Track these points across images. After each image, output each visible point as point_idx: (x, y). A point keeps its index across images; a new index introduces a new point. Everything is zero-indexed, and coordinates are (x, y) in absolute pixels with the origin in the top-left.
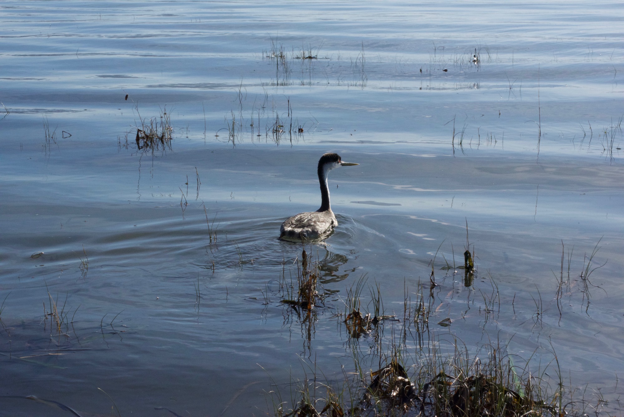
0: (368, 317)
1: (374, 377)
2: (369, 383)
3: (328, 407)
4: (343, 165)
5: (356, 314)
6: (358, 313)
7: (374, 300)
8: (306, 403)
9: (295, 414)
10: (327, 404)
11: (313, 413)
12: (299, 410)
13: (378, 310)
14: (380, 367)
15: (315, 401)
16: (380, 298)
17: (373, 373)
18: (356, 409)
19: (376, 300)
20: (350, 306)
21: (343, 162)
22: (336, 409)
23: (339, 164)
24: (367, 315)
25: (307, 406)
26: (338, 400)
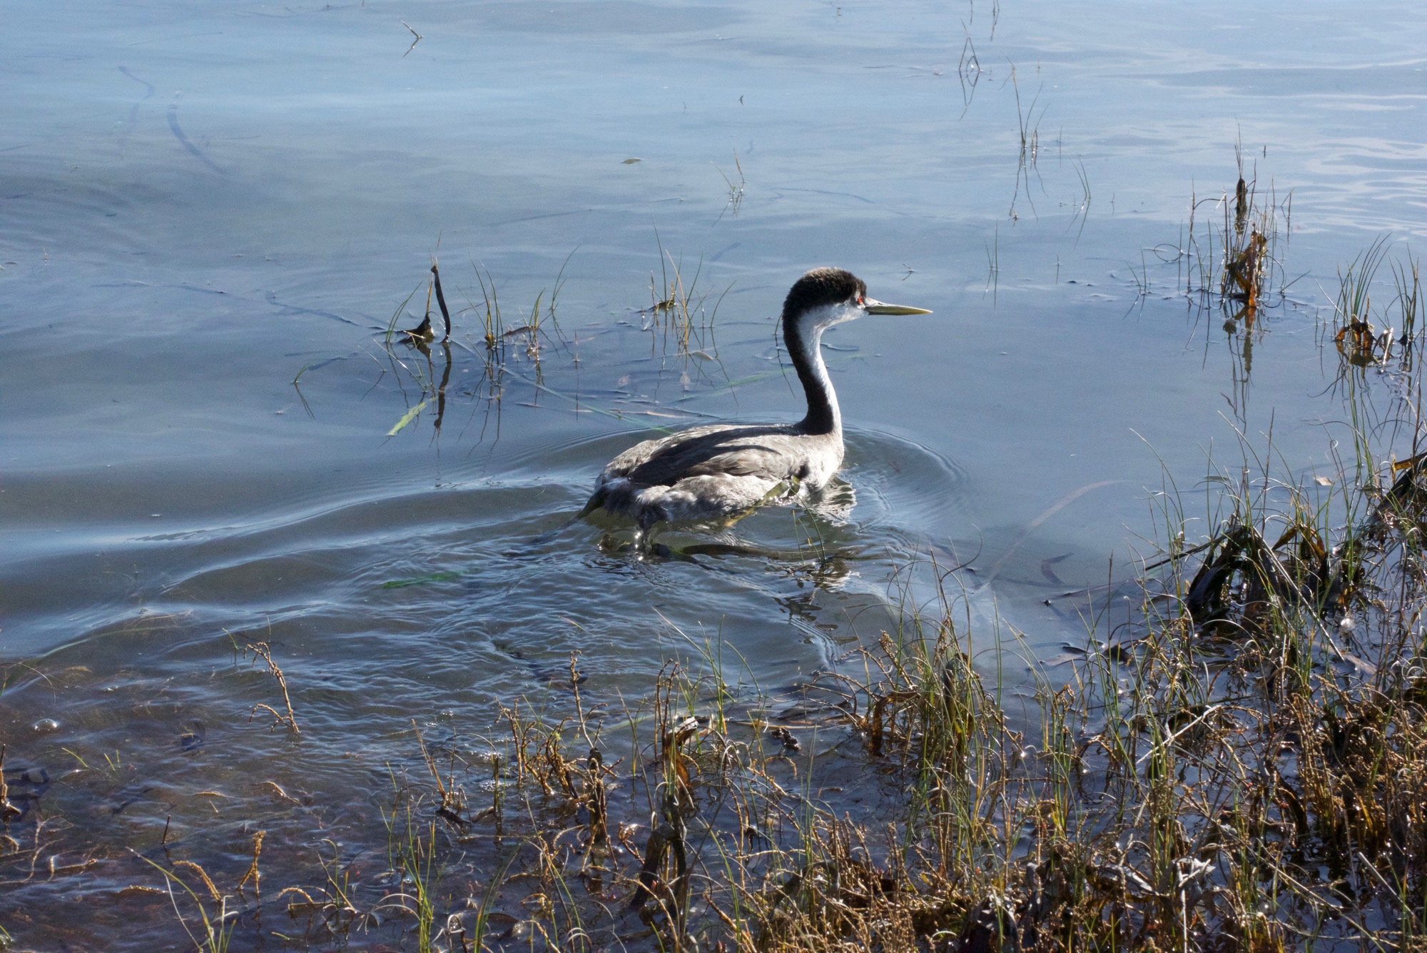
0: (1386, 337)
1: (1399, 474)
2: (1388, 484)
3: (1292, 534)
4: (871, 311)
5: (1360, 328)
6: (1365, 326)
7: (1404, 296)
8: (1243, 524)
9: (1215, 547)
10: (1289, 528)
11: (1258, 547)
12: (1223, 538)
13: (1410, 321)
14: (1414, 452)
15: (1264, 519)
16: (1418, 291)
17: (1396, 464)
18: (1358, 544)
19: (1407, 297)
20: (1345, 311)
21: (872, 302)
22: (1310, 540)
23: (859, 307)
24: (1385, 332)
25: (1245, 530)
26: (1316, 521)
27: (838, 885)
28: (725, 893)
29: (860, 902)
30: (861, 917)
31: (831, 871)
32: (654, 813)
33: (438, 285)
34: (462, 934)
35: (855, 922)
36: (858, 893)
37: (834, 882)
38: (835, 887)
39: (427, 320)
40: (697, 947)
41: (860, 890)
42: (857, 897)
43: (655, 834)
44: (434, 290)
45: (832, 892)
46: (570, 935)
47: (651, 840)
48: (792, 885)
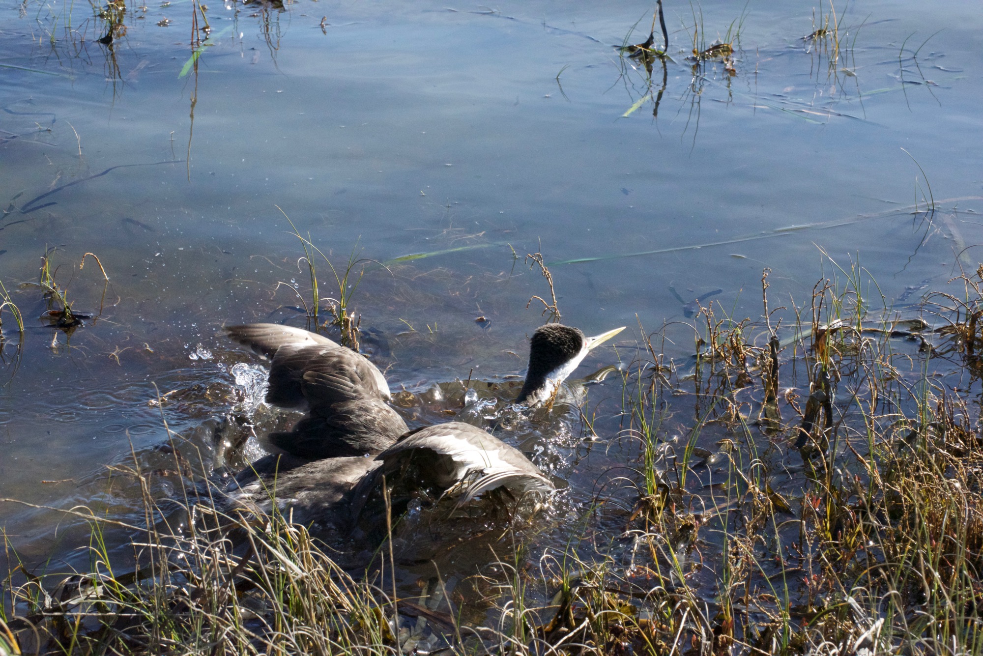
27: (945, 439)
28: (863, 441)
29: (958, 453)
30: (960, 462)
31: (940, 429)
32: (812, 383)
33: (661, 13)
34: (675, 459)
35: (957, 466)
36: (958, 447)
37: (942, 438)
38: (942, 441)
39: (652, 37)
40: (842, 477)
41: (960, 445)
42: (958, 449)
43: (812, 397)
44: (658, 16)
45: (940, 444)
46: (752, 465)
47: (809, 402)
48: (912, 437)
